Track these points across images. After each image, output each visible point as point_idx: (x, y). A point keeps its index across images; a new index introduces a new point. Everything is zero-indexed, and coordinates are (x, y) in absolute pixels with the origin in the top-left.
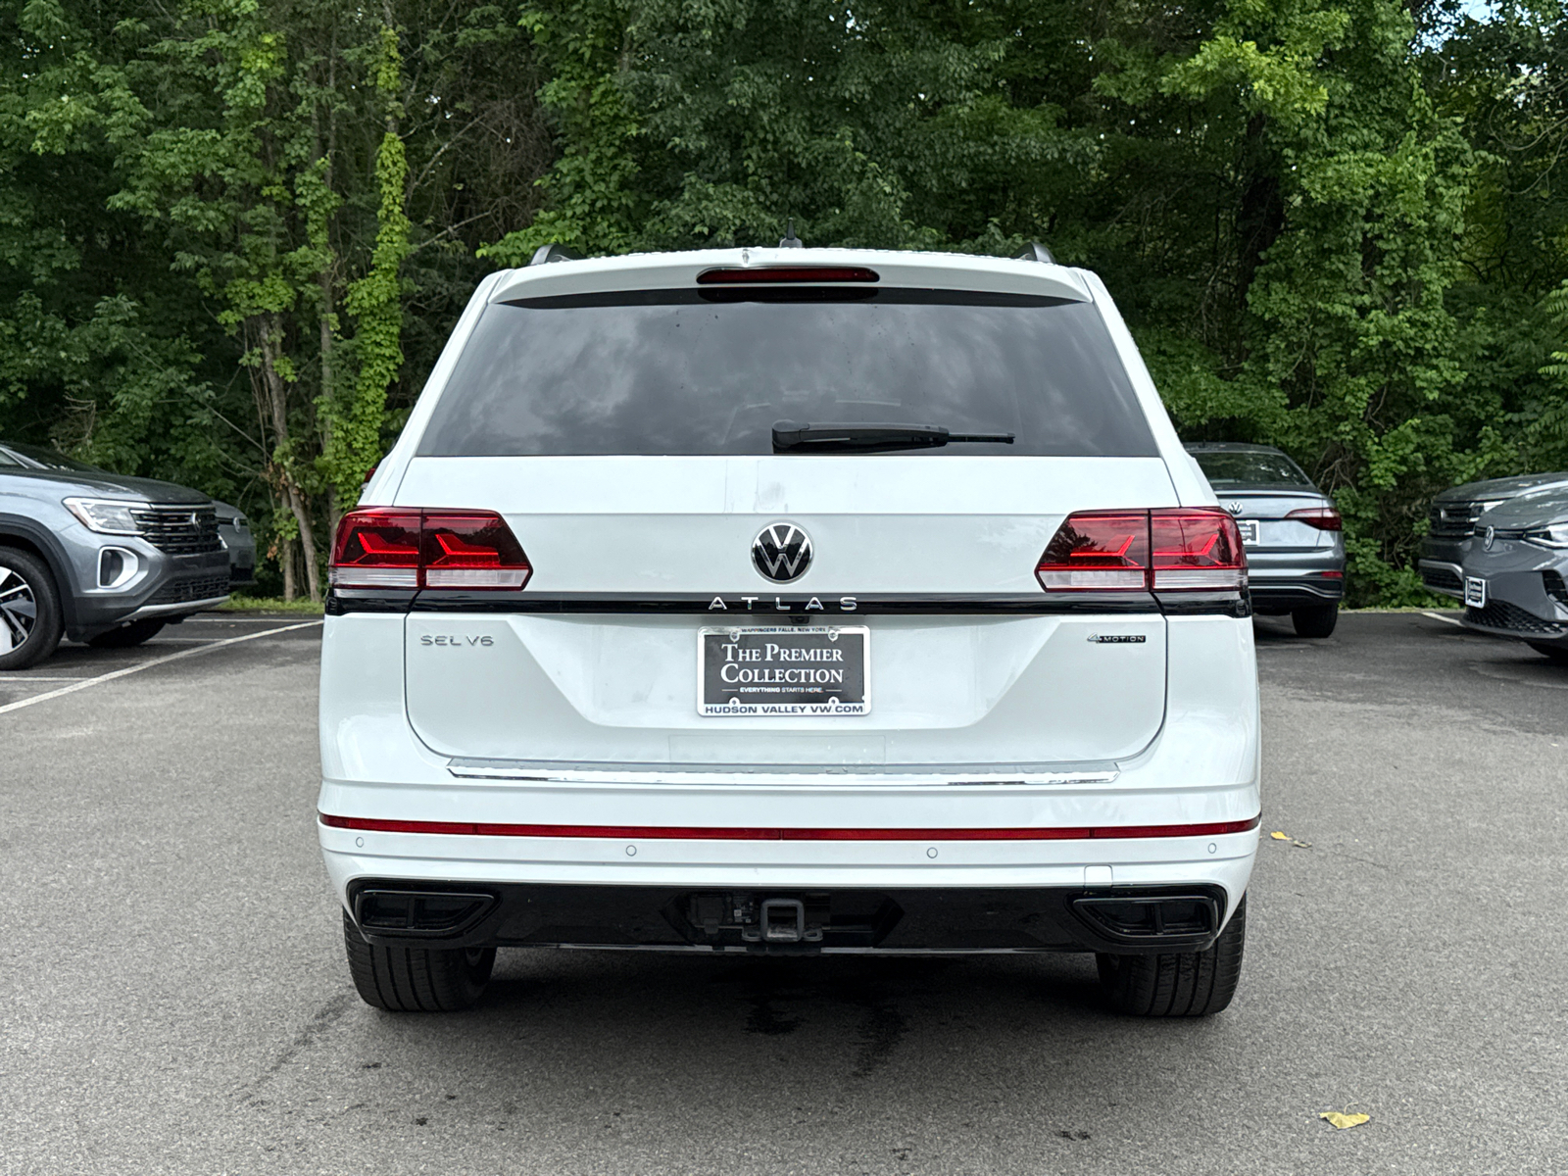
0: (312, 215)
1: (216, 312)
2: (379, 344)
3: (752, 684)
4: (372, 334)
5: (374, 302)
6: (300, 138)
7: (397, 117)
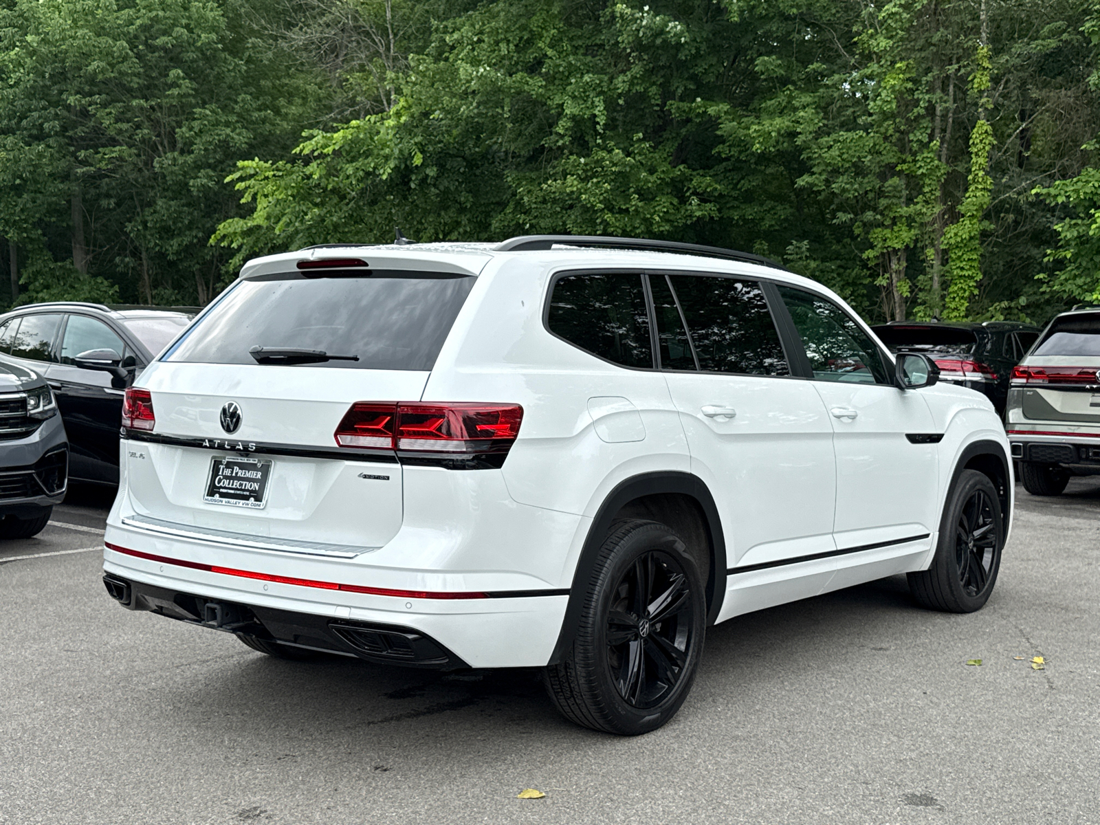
0: (927, 181)
1: (862, 251)
2: (962, 269)
3: (225, 488)
4: (958, 262)
5: (959, 239)
6: (921, 129)
7: (986, 109)
